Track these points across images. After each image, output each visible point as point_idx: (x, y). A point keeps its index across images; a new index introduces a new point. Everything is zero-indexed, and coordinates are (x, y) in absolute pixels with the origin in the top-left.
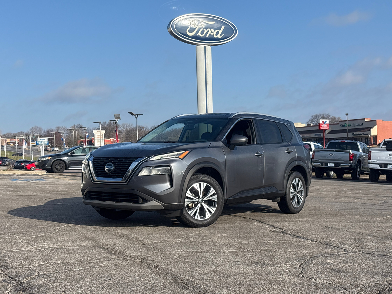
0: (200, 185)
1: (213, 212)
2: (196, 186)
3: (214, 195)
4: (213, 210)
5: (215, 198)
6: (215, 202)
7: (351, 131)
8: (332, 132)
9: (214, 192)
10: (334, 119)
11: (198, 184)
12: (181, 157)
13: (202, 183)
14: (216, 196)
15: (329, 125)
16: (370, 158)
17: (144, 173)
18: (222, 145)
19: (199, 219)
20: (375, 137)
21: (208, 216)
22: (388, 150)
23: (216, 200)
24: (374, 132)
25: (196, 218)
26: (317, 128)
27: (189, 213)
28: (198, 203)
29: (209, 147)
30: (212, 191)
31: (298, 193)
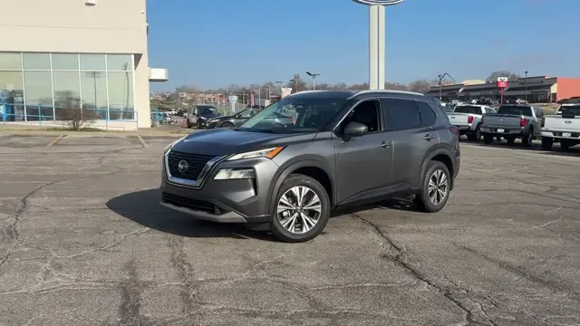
0: (301, 189)
1: (313, 225)
2: (295, 190)
3: (317, 203)
4: (314, 222)
5: (318, 208)
6: (318, 213)
7: (529, 88)
8: (510, 90)
9: (318, 200)
10: (514, 76)
11: (297, 188)
12: (270, 156)
13: (304, 188)
14: (320, 206)
15: (508, 82)
16: (543, 126)
17: (222, 175)
18: (334, 135)
19: (293, 231)
20: (555, 95)
21: (306, 229)
22: (564, 117)
23: (320, 211)
24: (554, 89)
25: (289, 230)
26: (495, 86)
27: (282, 222)
28: (295, 211)
29: (313, 140)
30: (316, 199)
31: (439, 188)
